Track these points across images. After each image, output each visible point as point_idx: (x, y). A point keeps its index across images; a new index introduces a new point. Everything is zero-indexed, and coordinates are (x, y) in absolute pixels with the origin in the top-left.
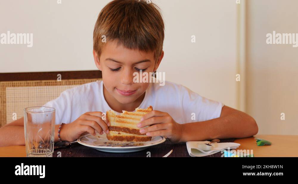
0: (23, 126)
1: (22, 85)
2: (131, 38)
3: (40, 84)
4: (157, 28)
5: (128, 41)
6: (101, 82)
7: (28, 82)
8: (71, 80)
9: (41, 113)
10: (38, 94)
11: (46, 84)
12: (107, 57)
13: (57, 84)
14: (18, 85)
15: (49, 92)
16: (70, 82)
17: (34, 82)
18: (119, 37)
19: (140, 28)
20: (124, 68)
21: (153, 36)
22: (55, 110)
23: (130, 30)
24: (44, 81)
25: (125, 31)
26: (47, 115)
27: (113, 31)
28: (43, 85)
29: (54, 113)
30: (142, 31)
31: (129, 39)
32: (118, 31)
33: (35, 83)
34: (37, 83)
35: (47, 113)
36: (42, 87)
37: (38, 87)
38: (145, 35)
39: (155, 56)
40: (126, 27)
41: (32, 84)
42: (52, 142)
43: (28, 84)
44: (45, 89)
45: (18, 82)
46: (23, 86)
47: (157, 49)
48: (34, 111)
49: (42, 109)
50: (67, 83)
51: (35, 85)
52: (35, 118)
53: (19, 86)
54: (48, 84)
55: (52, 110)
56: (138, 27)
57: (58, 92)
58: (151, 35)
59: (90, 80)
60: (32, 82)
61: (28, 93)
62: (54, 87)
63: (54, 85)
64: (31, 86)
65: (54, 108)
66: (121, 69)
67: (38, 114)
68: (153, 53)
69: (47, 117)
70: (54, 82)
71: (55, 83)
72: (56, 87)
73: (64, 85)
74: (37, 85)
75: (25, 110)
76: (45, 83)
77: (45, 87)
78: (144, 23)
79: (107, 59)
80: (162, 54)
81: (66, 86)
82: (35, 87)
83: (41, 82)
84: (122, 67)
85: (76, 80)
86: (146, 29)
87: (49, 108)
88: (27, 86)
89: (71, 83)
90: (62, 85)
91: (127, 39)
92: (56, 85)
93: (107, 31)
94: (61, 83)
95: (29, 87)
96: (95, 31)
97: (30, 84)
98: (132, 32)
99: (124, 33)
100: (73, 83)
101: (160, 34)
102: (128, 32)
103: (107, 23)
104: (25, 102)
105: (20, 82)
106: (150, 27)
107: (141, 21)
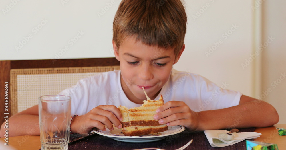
0: (38, 115)
1: (34, 72)
2: (150, 34)
3: (52, 71)
4: (178, 23)
5: (147, 37)
6: (118, 71)
7: (40, 69)
8: (84, 68)
9: (56, 102)
10: (50, 82)
11: (59, 72)
12: (126, 51)
13: (70, 71)
14: (29, 72)
15: (61, 80)
16: (83, 70)
17: (46, 69)
18: (138, 32)
19: (160, 24)
20: (142, 63)
21: (174, 32)
22: (71, 99)
23: (150, 26)
24: (56, 69)
25: (145, 27)
26: (63, 104)
27: (133, 26)
28: (55, 73)
29: (70, 102)
30: (162, 27)
31: (148, 35)
32: (138, 26)
33: (47, 71)
34: (49, 70)
35: (63, 101)
36: (54, 75)
37: (50, 75)
38: (165, 32)
39: (175, 52)
40: (146, 23)
41: (44, 72)
42: (68, 132)
43: (40, 72)
44: (58, 77)
45: (29, 70)
46: (35, 74)
47: (178, 45)
48: (50, 100)
49: (58, 98)
50: (81, 71)
51: (47, 73)
52: (50, 107)
53: (30, 74)
54: (61, 71)
55: (67, 98)
56: (158, 23)
57: (70, 80)
58: (172, 31)
59: (104, 67)
60: (44, 69)
61: (40, 81)
62: (67, 74)
63: (67, 73)
64: (43, 73)
65: (70, 97)
66: (139, 63)
67: (54, 102)
68: (173, 50)
69: (63, 106)
70: (66, 70)
71: (68, 71)
72: (69, 74)
73: (77, 72)
74: (50, 73)
75: (40, 98)
76: (57, 70)
77: (58, 75)
78: (165, 18)
79: (125, 54)
80: (183, 48)
81: (80, 74)
82: (47, 75)
83: (53, 70)
84: (140, 62)
85: (89, 68)
86: (167, 24)
87: (64, 97)
88: (39, 73)
89: (85, 71)
90: (75, 72)
91: (147, 34)
92: (69, 73)
93: (126, 25)
94: (74, 71)
95: (41, 75)
96: (115, 23)
97: (42, 72)
98: (152, 28)
99: (143, 29)
100: (87, 70)
101: (182, 29)
102: (148, 28)
103: (127, 16)
104: (36, 90)
105: (31, 70)
106: (172, 23)
107: (162, 16)
